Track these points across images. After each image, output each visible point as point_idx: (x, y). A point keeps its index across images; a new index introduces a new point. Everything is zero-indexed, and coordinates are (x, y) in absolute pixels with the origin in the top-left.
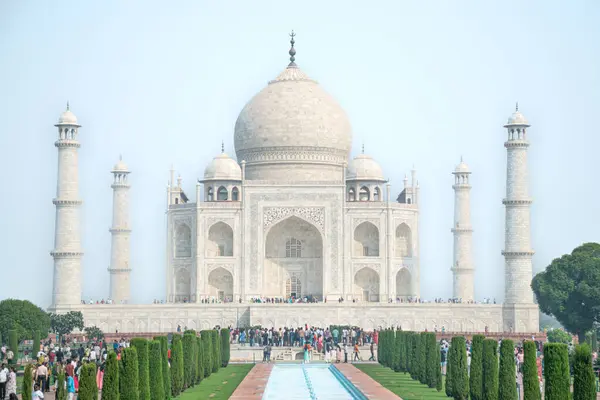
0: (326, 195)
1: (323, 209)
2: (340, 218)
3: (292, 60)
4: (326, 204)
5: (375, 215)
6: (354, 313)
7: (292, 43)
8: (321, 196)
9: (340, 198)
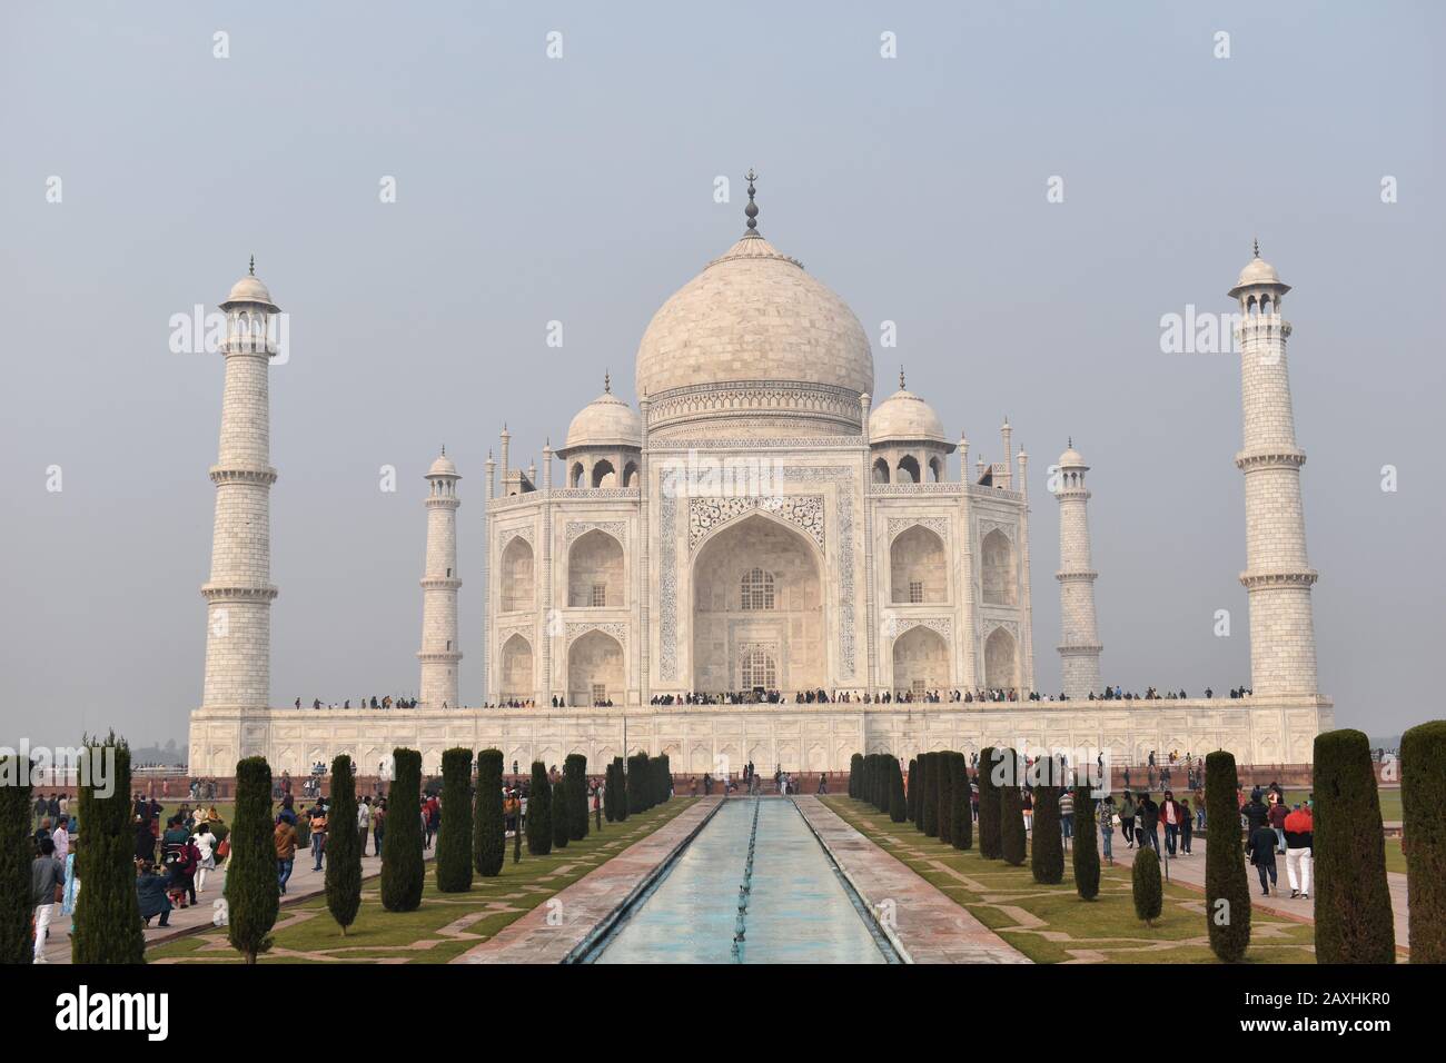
0: (827, 469)
1: (820, 499)
2: (858, 518)
3: (752, 225)
4: (828, 489)
5: (934, 512)
6: (902, 727)
7: (752, 192)
8: (816, 472)
9: (858, 474)
